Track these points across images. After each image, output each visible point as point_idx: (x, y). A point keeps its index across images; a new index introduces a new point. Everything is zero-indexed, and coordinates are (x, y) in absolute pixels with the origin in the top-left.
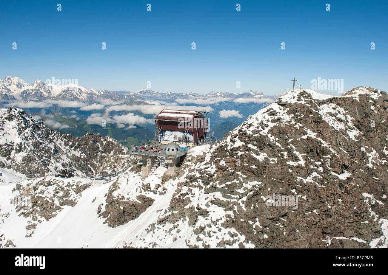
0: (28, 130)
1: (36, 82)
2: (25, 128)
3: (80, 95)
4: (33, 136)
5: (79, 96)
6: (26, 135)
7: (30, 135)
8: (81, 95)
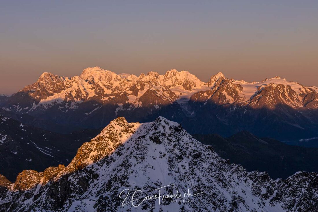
0: (185, 162)
1: (215, 77)
2: (181, 158)
3: (289, 98)
4: (193, 173)
5: (289, 101)
6: (183, 171)
7: (188, 171)
8: (291, 98)
